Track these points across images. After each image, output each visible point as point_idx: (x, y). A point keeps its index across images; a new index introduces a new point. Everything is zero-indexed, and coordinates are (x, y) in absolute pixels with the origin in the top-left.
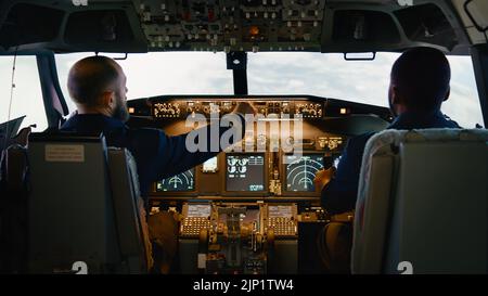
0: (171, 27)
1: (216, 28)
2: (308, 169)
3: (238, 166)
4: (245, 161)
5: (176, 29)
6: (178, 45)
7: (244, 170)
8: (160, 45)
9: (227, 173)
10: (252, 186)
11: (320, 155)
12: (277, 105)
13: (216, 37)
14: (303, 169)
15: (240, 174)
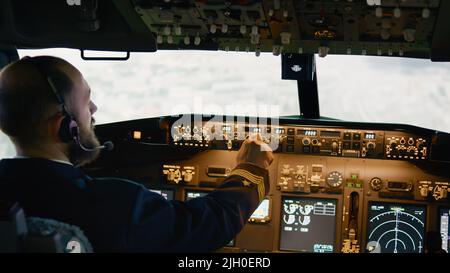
0: (182, 12)
1: (255, 15)
2: (401, 226)
3: (298, 215)
4: (309, 208)
5: (191, 16)
6: (197, 41)
7: (307, 221)
8: (170, 41)
9: (282, 225)
10: (316, 246)
11: (419, 207)
12: (357, 137)
13: (255, 31)
14: (392, 226)
15: (300, 226)
